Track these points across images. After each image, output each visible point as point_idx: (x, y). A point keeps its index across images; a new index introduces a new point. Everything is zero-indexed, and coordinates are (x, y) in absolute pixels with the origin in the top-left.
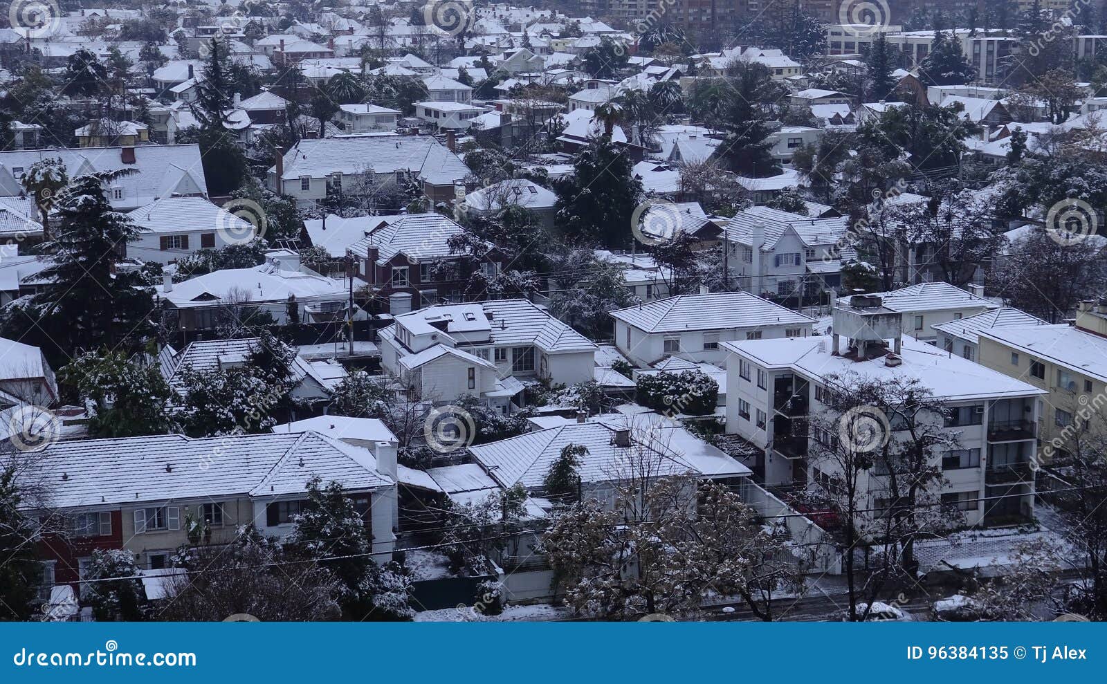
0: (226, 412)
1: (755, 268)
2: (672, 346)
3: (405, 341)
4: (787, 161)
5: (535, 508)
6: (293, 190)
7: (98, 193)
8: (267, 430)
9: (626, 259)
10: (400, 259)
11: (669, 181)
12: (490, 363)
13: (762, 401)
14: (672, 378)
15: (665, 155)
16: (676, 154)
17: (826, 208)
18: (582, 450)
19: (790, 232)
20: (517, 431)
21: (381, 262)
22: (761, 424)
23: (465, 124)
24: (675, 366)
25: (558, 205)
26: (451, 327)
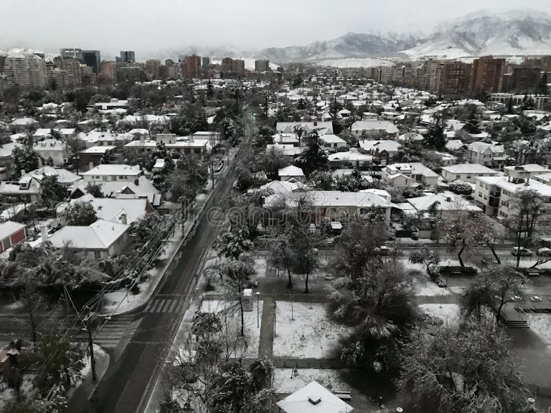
0: (346, 187)
1: (478, 158)
2: (458, 177)
3: (389, 172)
4: (483, 130)
5: (426, 215)
6: (354, 134)
7: (317, 134)
8: (356, 191)
9: (442, 154)
10: (384, 151)
11: (451, 134)
12: (410, 178)
13: (486, 193)
14: (460, 185)
15: (449, 127)
16: (452, 127)
17: (497, 143)
18: (439, 203)
19: (489, 149)
20: (419, 196)
21: (380, 152)
22: (485, 199)
23: (394, 118)
24: (459, 182)
25: (424, 140)
26: (401, 169)
